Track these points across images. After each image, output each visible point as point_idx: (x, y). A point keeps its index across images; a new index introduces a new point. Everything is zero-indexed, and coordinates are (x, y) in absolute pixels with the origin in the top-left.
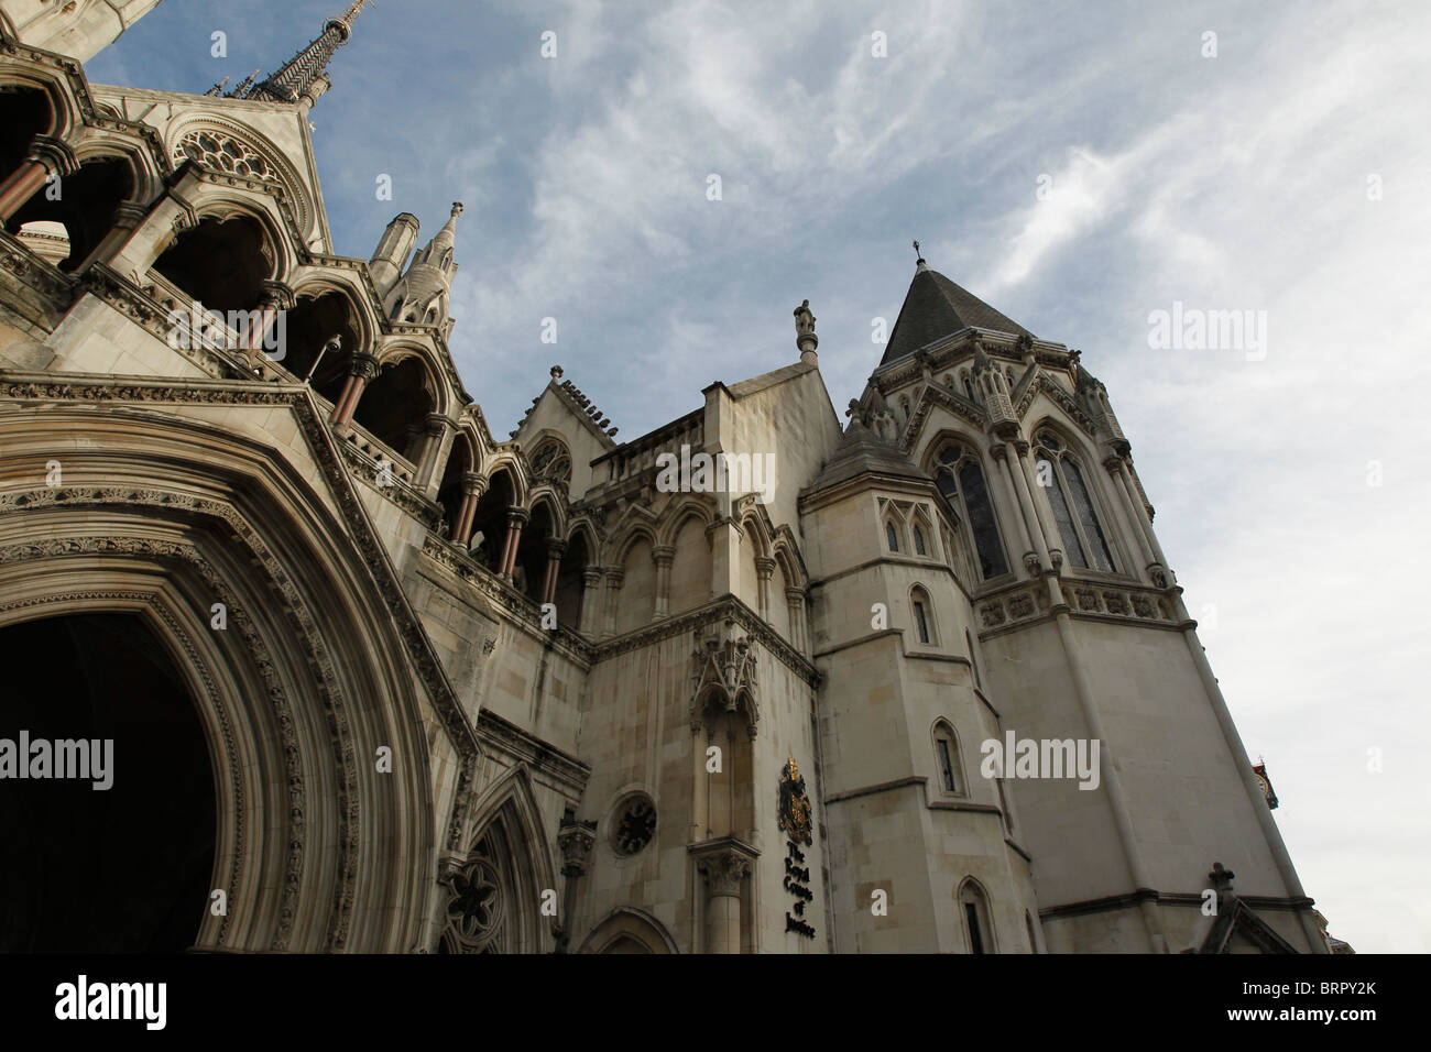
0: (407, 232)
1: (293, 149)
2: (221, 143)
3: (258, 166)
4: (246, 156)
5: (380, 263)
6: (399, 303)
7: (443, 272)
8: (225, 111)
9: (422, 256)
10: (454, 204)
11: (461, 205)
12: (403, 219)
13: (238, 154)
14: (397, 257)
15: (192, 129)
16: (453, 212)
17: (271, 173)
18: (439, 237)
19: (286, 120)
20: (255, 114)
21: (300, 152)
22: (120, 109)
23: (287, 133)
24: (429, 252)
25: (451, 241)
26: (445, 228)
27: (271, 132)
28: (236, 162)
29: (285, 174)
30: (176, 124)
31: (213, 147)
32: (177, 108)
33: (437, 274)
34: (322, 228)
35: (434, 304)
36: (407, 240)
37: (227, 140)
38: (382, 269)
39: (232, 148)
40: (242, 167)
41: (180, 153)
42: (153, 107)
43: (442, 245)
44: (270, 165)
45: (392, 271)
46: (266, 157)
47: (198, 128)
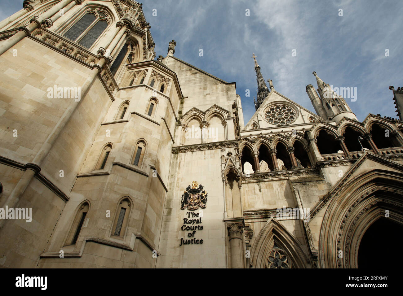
0: (312, 89)
1: (279, 99)
2: (270, 110)
3: (278, 107)
4: (275, 108)
5: (314, 101)
6: (327, 105)
8: (265, 104)
9: (320, 91)
10: (313, 73)
11: (314, 72)
12: (308, 88)
13: (273, 109)
14: (316, 96)
15: (264, 114)
16: (315, 75)
18: (318, 83)
19: (273, 95)
20: (269, 99)
21: (281, 97)
23: (275, 97)
24: (320, 88)
25: (322, 81)
26: (317, 80)
27: (274, 100)
28: (275, 111)
29: (283, 104)
30: (262, 115)
31: (269, 112)
32: (260, 112)
34: (298, 106)
36: (314, 91)
37: (270, 109)
38: (316, 101)
39: (272, 109)
40: (276, 110)
41: (267, 119)
42: (257, 116)
43: (321, 84)
44: (279, 105)
45: (318, 100)
46: (278, 105)
47: (265, 112)
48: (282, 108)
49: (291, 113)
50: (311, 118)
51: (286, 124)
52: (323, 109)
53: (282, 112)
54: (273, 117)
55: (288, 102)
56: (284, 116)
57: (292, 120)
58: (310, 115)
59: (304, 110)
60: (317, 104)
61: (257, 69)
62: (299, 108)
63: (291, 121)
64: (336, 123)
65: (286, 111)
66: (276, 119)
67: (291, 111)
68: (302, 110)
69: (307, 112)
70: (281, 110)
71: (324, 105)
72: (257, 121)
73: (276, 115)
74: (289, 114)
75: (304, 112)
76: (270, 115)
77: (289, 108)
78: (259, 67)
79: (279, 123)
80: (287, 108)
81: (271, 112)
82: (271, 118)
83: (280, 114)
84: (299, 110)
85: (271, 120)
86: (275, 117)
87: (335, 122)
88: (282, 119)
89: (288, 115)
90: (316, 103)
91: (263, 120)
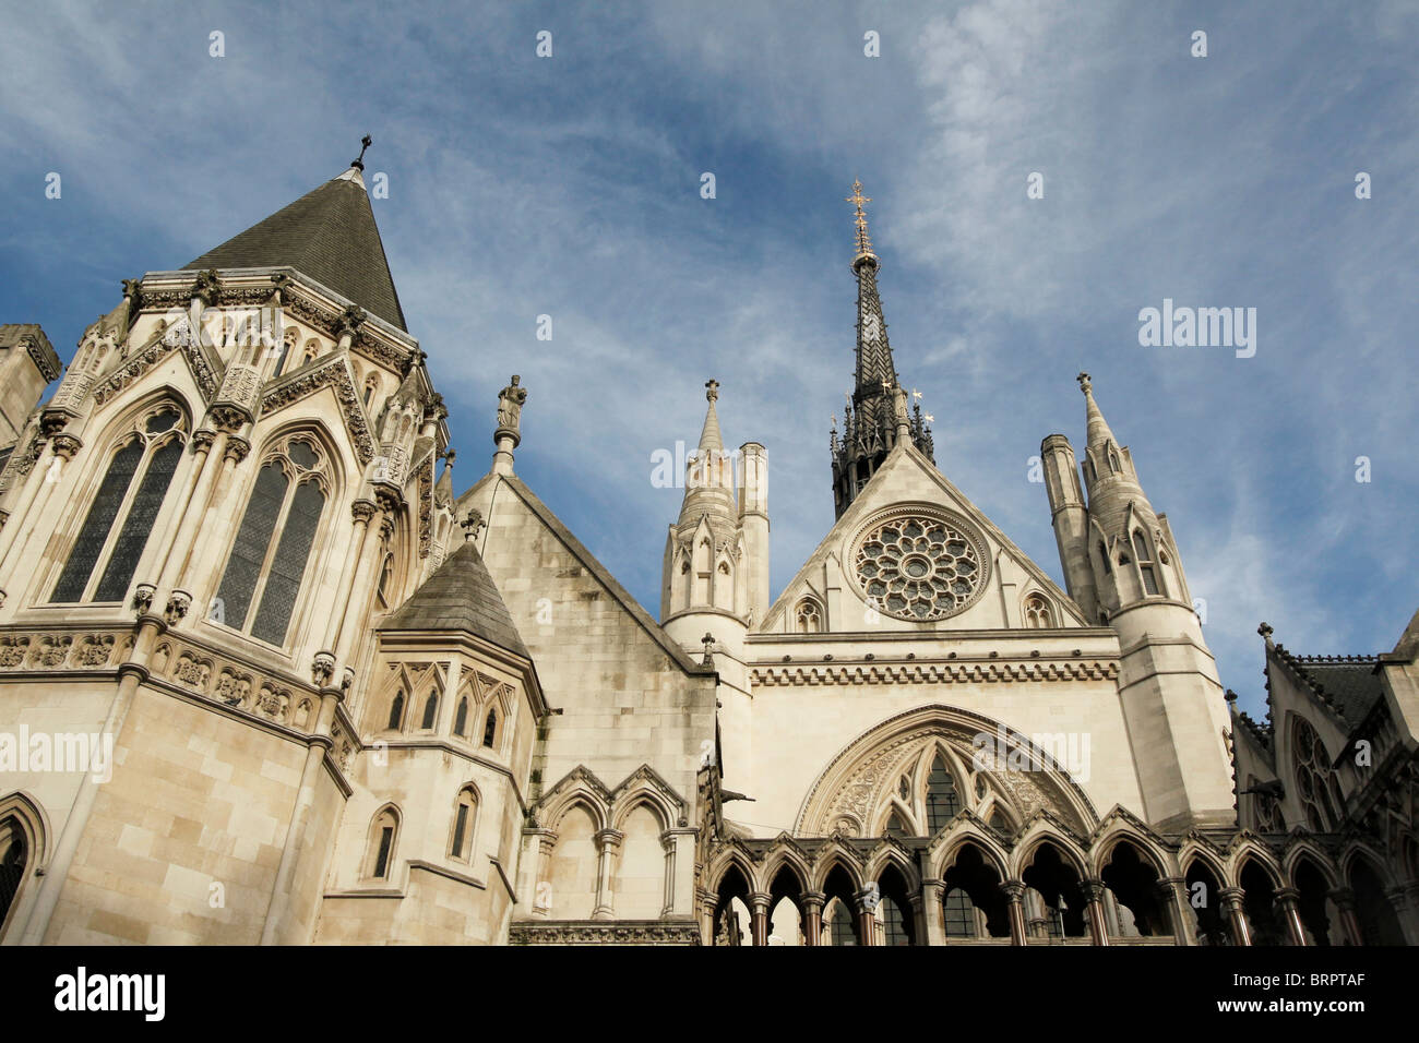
0: (1061, 459)
1: (924, 489)
2: (879, 540)
3: (914, 527)
4: (900, 530)
6: (1103, 550)
7: (1118, 477)
8: (865, 511)
9: (1088, 472)
12: (1047, 451)
13: (895, 534)
14: (1069, 497)
15: (855, 553)
17: (926, 525)
18: (1091, 436)
20: (881, 489)
22: (811, 591)
23: (909, 479)
24: (1092, 464)
26: (1089, 417)
27: (901, 492)
28: (898, 543)
29: (935, 516)
30: (846, 562)
31: (876, 547)
32: (837, 548)
34: (993, 538)
36: (1067, 468)
37: (880, 532)
38: (1067, 521)
39: (890, 533)
40: (905, 541)
41: (864, 581)
42: (825, 567)
43: (1098, 443)
44: (921, 519)
45: (1075, 515)
46: (915, 517)
47: (859, 545)
48: (931, 532)
49: (963, 562)
50: (1037, 599)
51: (937, 612)
52: (1088, 565)
53: (925, 554)
54: (887, 572)
55: (959, 514)
56: (931, 573)
57: (961, 599)
58: (1034, 586)
59: (1014, 558)
60: (1070, 533)
61: (863, 270)
62: (994, 548)
63: (956, 601)
64: (1121, 644)
65: (945, 552)
66: (901, 580)
67: (964, 555)
68: (1004, 558)
69: (1025, 569)
70: (923, 541)
71: (1094, 551)
72: (820, 589)
73: (902, 569)
74: (954, 564)
75: (1012, 572)
76: (877, 559)
77: (957, 538)
78: (871, 264)
79: (908, 606)
80: (949, 539)
81: (885, 549)
82: (878, 575)
83: (919, 562)
84: (994, 559)
85: (878, 586)
86: (895, 572)
87: (1116, 639)
88: (924, 584)
89: (949, 572)
90: (1065, 529)
91: (845, 587)
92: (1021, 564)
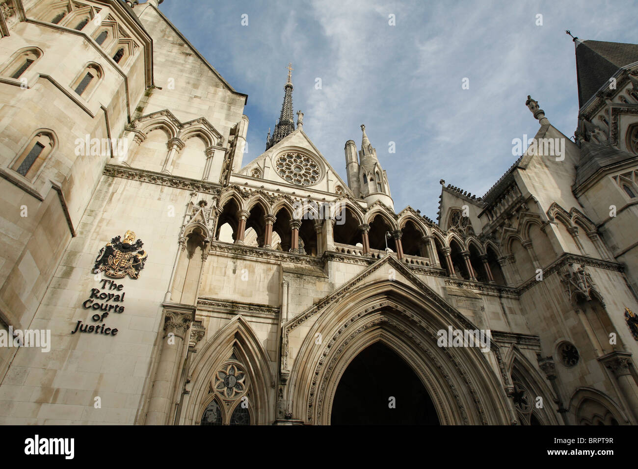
0: (352, 147)
1: (305, 144)
2: (286, 157)
3: (299, 157)
4: (294, 156)
5: (350, 165)
6: (365, 176)
7: (372, 155)
8: (282, 146)
9: (362, 153)
10: (361, 126)
11: (364, 125)
12: (348, 144)
13: (292, 157)
14: (354, 160)
15: (276, 159)
16: (362, 130)
17: (303, 157)
18: (363, 143)
19: (298, 136)
20: (290, 140)
21: (308, 144)
22: (258, 166)
23: (300, 140)
24: (363, 151)
25: (368, 142)
26: (363, 138)
27: (297, 143)
28: (293, 160)
29: (307, 154)
30: (273, 160)
31: (284, 160)
32: (270, 155)
33: (371, 157)
34: (327, 165)
35: (376, 169)
36: (354, 151)
37: (287, 155)
38: (352, 166)
39: (290, 156)
40: (295, 160)
41: (278, 169)
42: (265, 160)
43: (366, 145)
44: (302, 154)
45: (355, 166)
46: (299, 153)
47: (278, 157)
48: (304, 160)
49: (315, 172)
50: (339, 187)
51: (303, 184)
52: (358, 180)
53: (302, 165)
54: (287, 168)
55: (315, 154)
56: (303, 172)
57: (312, 182)
58: (339, 183)
59: (334, 173)
60: (353, 170)
61: (288, 88)
62: (327, 168)
63: (310, 183)
64: (368, 205)
65: (309, 167)
66: (292, 172)
67: (315, 169)
68: (330, 172)
69: (337, 177)
70: (301, 162)
71: (361, 176)
72: (262, 167)
73: (293, 167)
74: (311, 171)
75: (331, 176)
76: (284, 163)
77: (313, 163)
78: (291, 87)
79: (293, 180)
80: (311, 163)
81: (287, 161)
82: (284, 168)
83: (298, 167)
84: (326, 172)
85: (283, 172)
86: (290, 169)
87: (366, 204)
88: (300, 175)
89: (309, 173)
90: (351, 169)
91: (271, 168)
92: (335, 175)
